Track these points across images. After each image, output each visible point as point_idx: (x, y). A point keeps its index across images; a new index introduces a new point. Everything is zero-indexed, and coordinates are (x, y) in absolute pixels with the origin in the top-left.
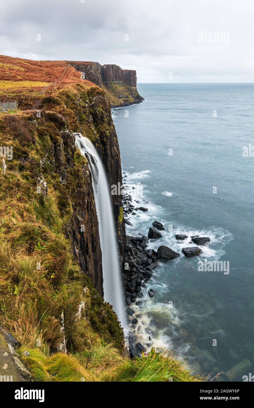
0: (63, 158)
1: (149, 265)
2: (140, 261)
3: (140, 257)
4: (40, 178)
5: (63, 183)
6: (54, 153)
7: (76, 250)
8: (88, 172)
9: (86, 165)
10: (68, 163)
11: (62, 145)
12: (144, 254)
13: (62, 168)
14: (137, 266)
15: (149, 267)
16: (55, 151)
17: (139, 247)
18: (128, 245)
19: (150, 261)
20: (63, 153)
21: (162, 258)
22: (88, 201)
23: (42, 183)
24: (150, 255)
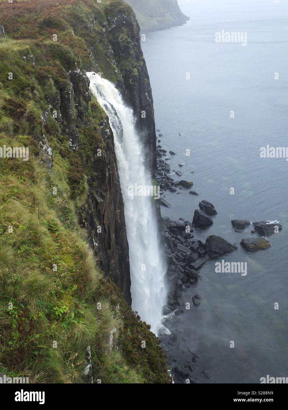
0: (73, 112)
1: (194, 261)
2: (182, 257)
3: (181, 251)
4: (43, 143)
5: (74, 148)
6: (60, 104)
7: (95, 243)
8: (108, 130)
9: (105, 121)
10: (81, 118)
11: (72, 93)
12: (186, 246)
13: (73, 126)
14: (177, 263)
15: (193, 264)
16: (62, 101)
17: (179, 237)
18: (165, 234)
19: (195, 256)
20: (73, 104)
21: (212, 252)
22: (109, 174)
23: (46, 150)
24: (195, 248)
